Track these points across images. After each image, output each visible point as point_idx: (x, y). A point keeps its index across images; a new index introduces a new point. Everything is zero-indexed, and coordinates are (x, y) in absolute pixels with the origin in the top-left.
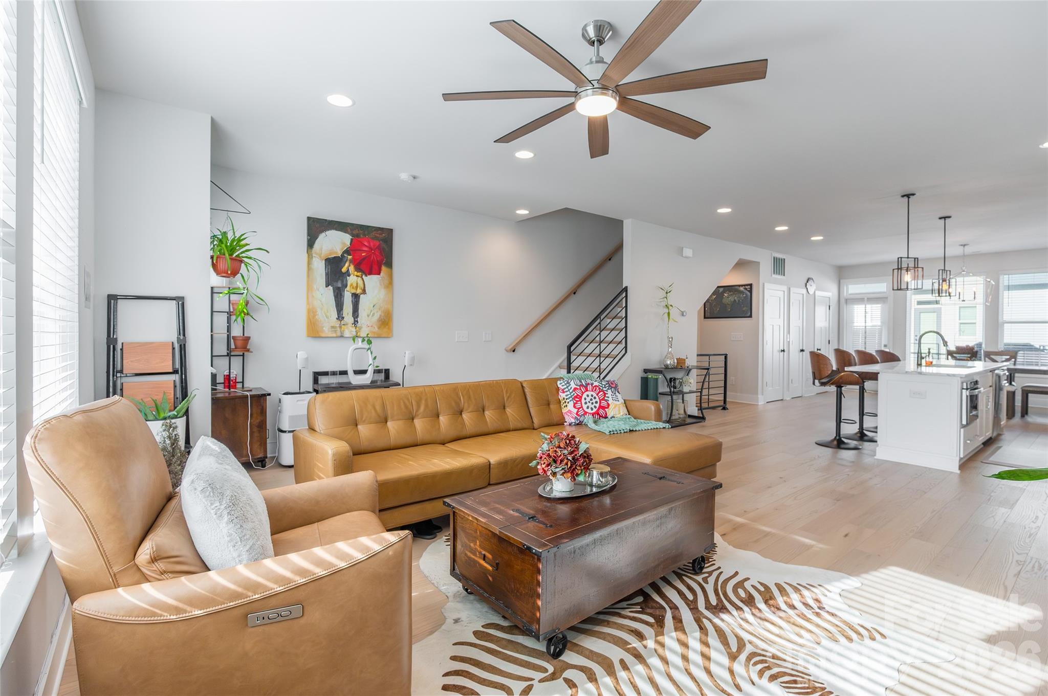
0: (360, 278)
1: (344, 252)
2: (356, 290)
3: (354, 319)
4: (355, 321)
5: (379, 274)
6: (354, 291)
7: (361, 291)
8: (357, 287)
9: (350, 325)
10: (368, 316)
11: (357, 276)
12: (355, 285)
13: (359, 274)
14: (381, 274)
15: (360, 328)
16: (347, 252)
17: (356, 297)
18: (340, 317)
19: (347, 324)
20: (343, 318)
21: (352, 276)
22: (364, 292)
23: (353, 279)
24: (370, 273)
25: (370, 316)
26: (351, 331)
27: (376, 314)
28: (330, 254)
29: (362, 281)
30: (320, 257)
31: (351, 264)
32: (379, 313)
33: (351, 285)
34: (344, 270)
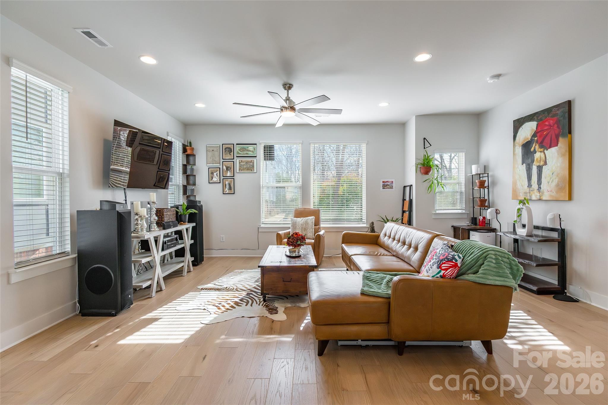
0: (542, 153)
1: (533, 136)
2: (540, 163)
3: (539, 186)
4: (539, 187)
5: (557, 145)
6: (538, 164)
7: (543, 163)
8: (540, 161)
9: (536, 191)
10: (548, 182)
11: (541, 152)
12: (539, 159)
13: (542, 150)
14: (559, 145)
15: (543, 193)
16: (534, 135)
17: (540, 168)
18: (530, 185)
19: (534, 190)
20: (531, 186)
21: (537, 152)
22: (546, 163)
23: (537, 155)
24: (550, 147)
25: (550, 183)
26: (537, 195)
27: (554, 181)
28: (524, 141)
29: (544, 155)
30: (519, 145)
31: (537, 144)
32: (557, 180)
33: (537, 159)
34: (532, 149)
